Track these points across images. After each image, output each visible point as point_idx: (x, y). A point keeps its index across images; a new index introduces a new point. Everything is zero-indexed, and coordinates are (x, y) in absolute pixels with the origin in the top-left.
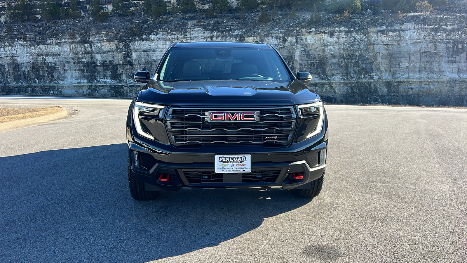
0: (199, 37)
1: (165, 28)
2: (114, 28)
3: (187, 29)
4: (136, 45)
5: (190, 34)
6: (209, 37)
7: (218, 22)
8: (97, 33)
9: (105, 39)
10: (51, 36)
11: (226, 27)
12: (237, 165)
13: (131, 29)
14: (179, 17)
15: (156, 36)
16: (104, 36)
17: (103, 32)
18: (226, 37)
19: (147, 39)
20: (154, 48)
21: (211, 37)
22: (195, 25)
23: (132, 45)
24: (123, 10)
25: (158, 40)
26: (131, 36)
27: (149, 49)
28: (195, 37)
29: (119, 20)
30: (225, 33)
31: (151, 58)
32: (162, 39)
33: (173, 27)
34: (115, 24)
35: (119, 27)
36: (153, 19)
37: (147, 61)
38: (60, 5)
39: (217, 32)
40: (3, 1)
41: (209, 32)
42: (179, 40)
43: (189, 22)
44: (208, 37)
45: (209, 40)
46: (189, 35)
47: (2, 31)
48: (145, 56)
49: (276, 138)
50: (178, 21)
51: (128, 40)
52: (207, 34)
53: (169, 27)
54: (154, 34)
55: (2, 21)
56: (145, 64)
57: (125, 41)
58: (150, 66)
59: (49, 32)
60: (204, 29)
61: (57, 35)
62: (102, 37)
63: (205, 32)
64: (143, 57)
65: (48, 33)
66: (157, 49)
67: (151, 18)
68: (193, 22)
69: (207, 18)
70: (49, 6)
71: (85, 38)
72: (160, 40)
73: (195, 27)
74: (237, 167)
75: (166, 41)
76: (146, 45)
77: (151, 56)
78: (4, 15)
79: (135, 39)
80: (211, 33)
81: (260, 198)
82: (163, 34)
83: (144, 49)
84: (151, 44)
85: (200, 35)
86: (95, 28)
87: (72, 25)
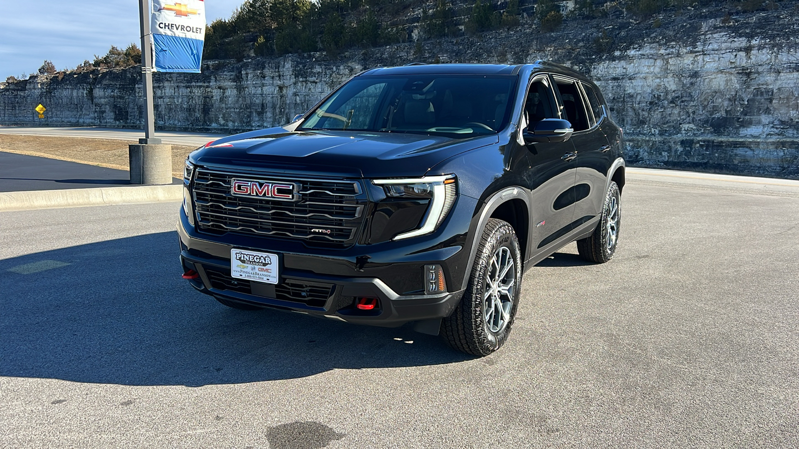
0: (721, 50)
1: (656, 37)
2: (567, 41)
3: (700, 36)
4: (601, 68)
5: (704, 45)
6: (743, 49)
7: (766, 19)
8: (540, 51)
9: (551, 59)
10: (471, 58)
11: (784, 27)
12: (259, 268)
13: (596, 41)
14: (688, 15)
15: (637, 51)
16: (550, 55)
17: (549, 49)
18: (780, 47)
19: (620, 58)
20: (632, 74)
21: (748, 50)
22: (715, 27)
23: (594, 68)
24: (592, 8)
25: (641, 58)
26: (595, 52)
27: (623, 75)
28: (713, 50)
29: (580, 26)
30: (779, 40)
31: (625, 91)
32: (648, 56)
33: (671, 33)
34: (570, 34)
35: (576, 38)
36: (638, 20)
37: (616, 96)
38: (495, 7)
39: (762, 39)
40: (419, 8)
41: (744, 38)
42: (680, 57)
43: (704, 23)
44: (740, 50)
45: (743, 54)
46: (702, 47)
47: (410, 52)
48: (615, 88)
49: (329, 232)
50: (685, 21)
51: (588, 59)
52: (739, 43)
53: (664, 34)
54: (634, 48)
55: (414, 38)
56: (613, 102)
57: (583, 62)
58: (621, 105)
59: (470, 51)
60: (734, 34)
61: (481, 55)
62: (546, 56)
63: (735, 39)
64: (611, 89)
65: (469, 53)
66: (636, 74)
67: (636, 20)
68: (712, 23)
69: (745, 12)
70: (478, 10)
71: (520, 59)
72: (644, 58)
73: (716, 31)
74: (260, 273)
75: (656, 59)
76: (617, 68)
77: (625, 87)
78: (417, 28)
79: (601, 57)
80: (748, 40)
81: (396, 339)
82: (651, 48)
83: (614, 75)
84: (627, 66)
85: (723, 45)
86: (537, 42)
87: (504, 38)
